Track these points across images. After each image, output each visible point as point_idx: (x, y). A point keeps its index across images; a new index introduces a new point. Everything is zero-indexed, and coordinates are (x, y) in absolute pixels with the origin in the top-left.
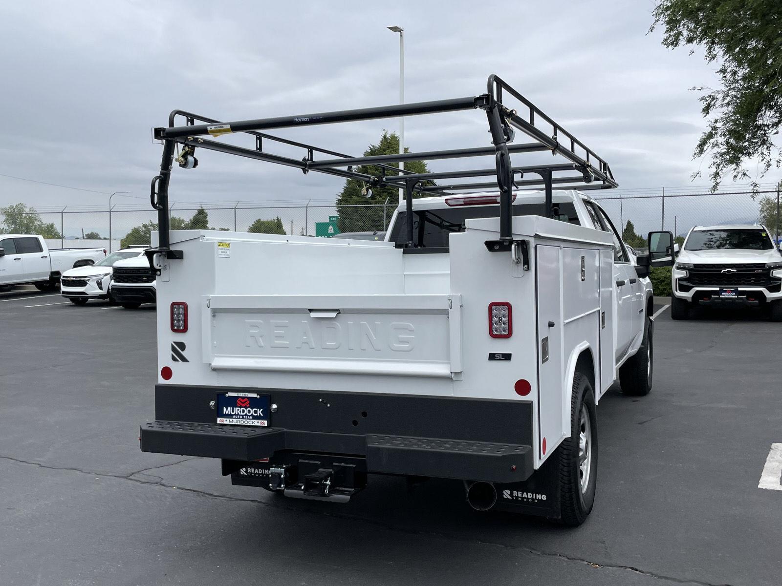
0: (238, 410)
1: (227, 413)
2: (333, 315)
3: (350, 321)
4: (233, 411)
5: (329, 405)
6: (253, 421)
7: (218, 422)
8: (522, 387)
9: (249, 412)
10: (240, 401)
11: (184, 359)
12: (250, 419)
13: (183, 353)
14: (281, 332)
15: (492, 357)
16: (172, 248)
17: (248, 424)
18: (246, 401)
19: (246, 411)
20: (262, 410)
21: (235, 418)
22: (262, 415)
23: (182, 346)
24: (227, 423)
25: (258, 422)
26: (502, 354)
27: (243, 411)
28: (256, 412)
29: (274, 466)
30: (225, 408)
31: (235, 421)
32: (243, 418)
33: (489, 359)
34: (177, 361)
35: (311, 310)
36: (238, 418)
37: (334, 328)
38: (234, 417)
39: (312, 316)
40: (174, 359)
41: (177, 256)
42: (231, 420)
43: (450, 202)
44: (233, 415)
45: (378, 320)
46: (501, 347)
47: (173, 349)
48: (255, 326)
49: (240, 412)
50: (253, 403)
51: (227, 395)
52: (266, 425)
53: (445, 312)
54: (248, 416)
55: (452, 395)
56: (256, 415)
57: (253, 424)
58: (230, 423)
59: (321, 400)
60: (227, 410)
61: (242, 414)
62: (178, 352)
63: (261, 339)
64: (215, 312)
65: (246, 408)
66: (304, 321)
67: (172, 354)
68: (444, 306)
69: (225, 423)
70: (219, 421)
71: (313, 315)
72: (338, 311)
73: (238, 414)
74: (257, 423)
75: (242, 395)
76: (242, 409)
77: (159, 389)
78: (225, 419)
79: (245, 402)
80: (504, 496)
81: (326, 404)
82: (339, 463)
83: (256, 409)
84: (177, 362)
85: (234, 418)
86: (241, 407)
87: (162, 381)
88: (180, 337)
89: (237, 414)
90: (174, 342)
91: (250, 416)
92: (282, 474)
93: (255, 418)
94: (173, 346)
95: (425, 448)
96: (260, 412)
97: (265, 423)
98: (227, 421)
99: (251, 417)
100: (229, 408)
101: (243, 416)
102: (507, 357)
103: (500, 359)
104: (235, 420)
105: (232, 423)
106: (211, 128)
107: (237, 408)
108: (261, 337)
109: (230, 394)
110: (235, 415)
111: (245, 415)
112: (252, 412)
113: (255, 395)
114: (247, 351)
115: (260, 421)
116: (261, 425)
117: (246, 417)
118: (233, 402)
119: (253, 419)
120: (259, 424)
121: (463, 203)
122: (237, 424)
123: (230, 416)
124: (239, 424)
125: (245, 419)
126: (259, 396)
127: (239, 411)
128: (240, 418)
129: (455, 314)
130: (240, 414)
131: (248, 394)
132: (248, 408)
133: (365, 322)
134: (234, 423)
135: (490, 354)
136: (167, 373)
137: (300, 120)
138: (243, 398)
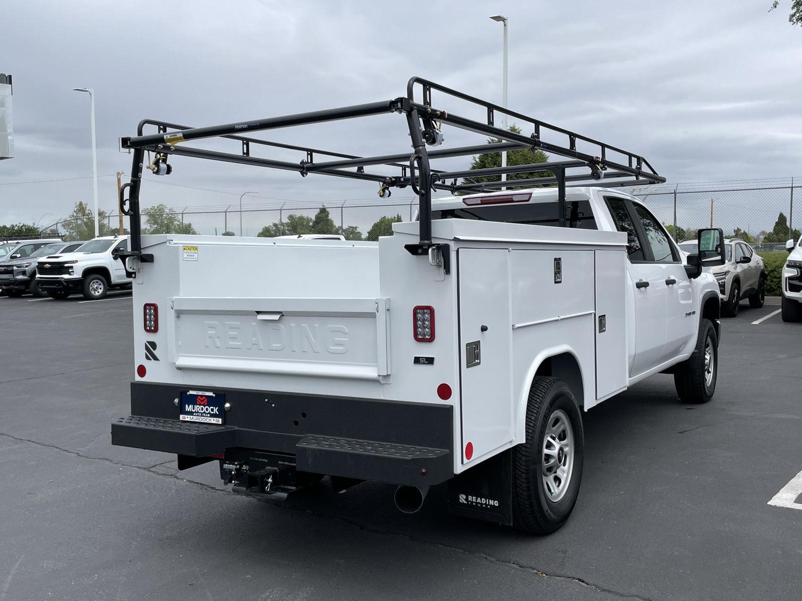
0: (198, 408)
1: (188, 410)
2: (276, 317)
3: (292, 323)
4: (194, 409)
5: (273, 405)
6: (210, 418)
7: (181, 419)
8: (444, 391)
9: (207, 409)
10: (199, 399)
11: (156, 358)
12: (207, 417)
13: (155, 352)
14: (233, 333)
15: (417, 360)
16: (144, 252)
17: (206, 422)
19: (205, 409)
20: (217, 408)
21: (196, 416)
22: (218, 413)
23: (153, 345)
24: (188, 419)
26: (426, 358)
27: (202, 409)
29: (227, 462)
30: (187, 405)
31: (194, 418)
32: (202, 416)
33: (414, 363)
34: (151, 360)
35: (258, 313)
36: (197, 416)
37: (279, 330)
38: (194, 414)
39: (259, 319)
40: (148, 358)
41: (149, 259)
42: (191, 417)
43: (468, 202)
44: (194, 412)
45: (317, 323)
46: (425, 351)
47: (147, 348)
48: (212, 327)
49: (200, 409)
50: (210, 401)
51: (188, 393)
52: (220, 423)
53: (372, 315)
54: (206, 413)
55: (382, 398)
56: (213, 413)
57: (210, 422)
58: (191, 420)
59: (266, 400)
61: (201, 411)
62: (151, 351)
63: (217, 339)
64: (179, 314)
66: (252, 324)
67: (146, 354)
68: (372, 310)
69: (187, 419)
70: (182, 417)
71: (260, 317)
72: (281, 313)
73: (198, 412)
74: (213, 421)
75: (200, 393)
76: (201, 406)
77: (135, 386)
78: (186, 416)
79: (203, 401)
80: (461, 501)
81: (271, 404)
82: (283, 462)
83: (212, 407)
86: (200, 405)
87: (138, 378)
88: (152, 337)
90: (147, 342)
91: (207, 414)
92: (233, 471)
93: (212, 416)
94: (146, 346)
95: (347, 449)
96: (216, 410)
97: (220, 421)
98: (188, 418)
99: (209, 415)
101: (202, 413)
102: (430, 361)
103: (424, 363)
104: (195, 417)
106: (167, 137)
107: (197, 406)
108: (218, 338)
109: (191, 392)
110: (195, 412)
111: (204, 413)
112: (209, 410)
113: (211, 394)
114: (205, 351)
115: (215, 419)
116: (217, 423)
118: (194, 400)
119: (210, 417)
120: (214, 422)
121: (480, 202)
122: (196, 421)
123: (191, 413)
124: (198, 421)
125: (204, 416)
126: (214, 395)
128: (199, 416)
129: (381, 316)
131: (206, 393)
132: (206, 406)
133: (305, 324)
134: (193, 420)
135: (415, 357)
136: (142, 371)
137: (240, 127)
138: (202, 396)
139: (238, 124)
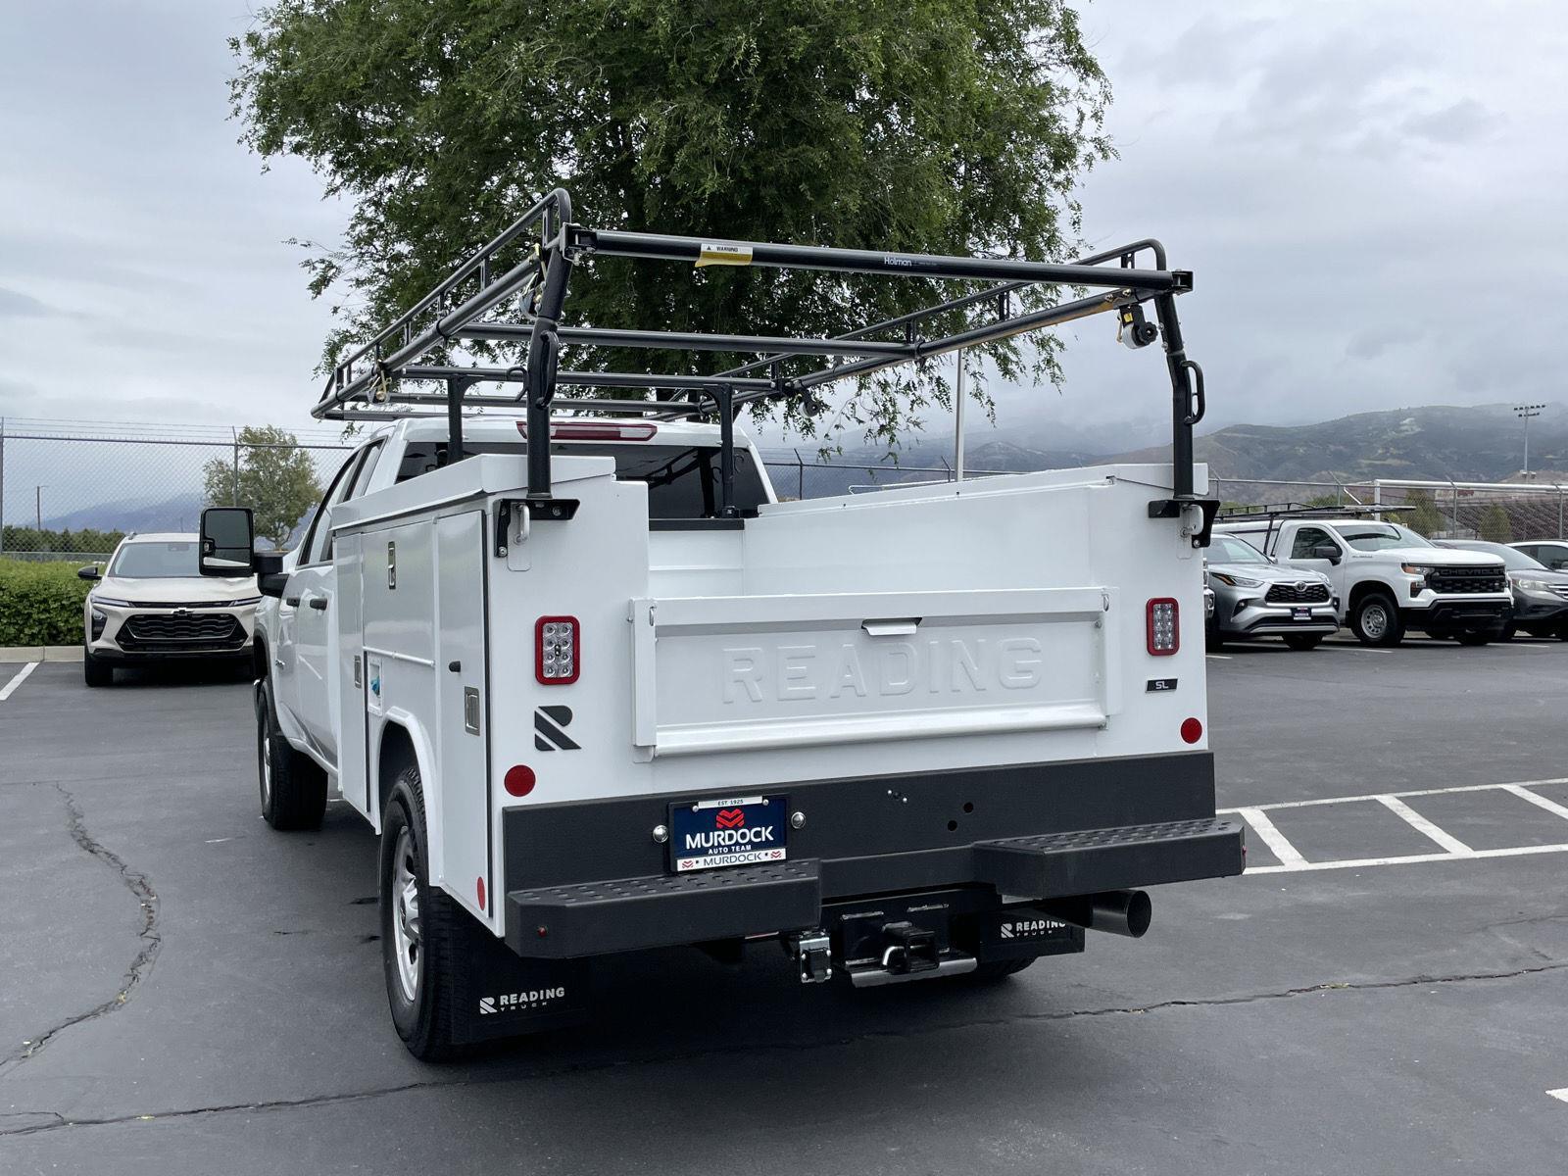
0: (719, 836)
1: (694, 846)
2: (911, 629)
3: (937, 639)
4: (707, 841)
5: (905, 799)
6: (757, 853)
7: (680, 868)
8: (1191, 730)
9: (743, 836)
10: (723, 817)
11: (567, 744)
12: (746, 851)
13: (567, 731)
14: (794, 667)
15: (1152, 686)
16: (554, 494)
17: (746, 862)
18: (738, 815)
19: (737, 836)
20: (771, 828)
21: (714, 854)
22: (771, 838)
23: (563, 714)
24: (701, 866)
25: (766, 854)
26: (1165, 681)
27: (731, 837)
28: (758, 834)
29: (807, 935)
30: (688, 837)
31: (718, 861)
32: (730, 851)
33: (1148, 690)
34: (551, 749)
35: (865, 623)
36: (719, 853)
37: (905, 654)
38: (711, 851)
39: (872, 634)
40: (541, 745)
42: (708, 859)
44: (708, 848)
45: (981, 636)
46: (1162, 669)
47: (540, 723)
48: (747, 659)
49: (724, 839)
50: (751, 817)
51: (695, 808)
52: (783, 857)
54: (741, 845)
55: (1095, 755)
56: (759, 840)
57: (758, 860)
58: (707, 866)
59: (889, 793)
60: (693, 840)
61: (728, 843)
62: (552, 728)
63: (756, 686)
65: (736, 829)
66: (847, 645)
67: (536, 737)
68: (1096, 607)
69: (696, 867)
70: (681, 865)
71: (873, 631)
72: (918, 621)
73: (719, 845)
74: (765, 856)
75: (729, 803)
76: (727, 832)
77: (509, 814)
78: (694, 860)
79: (732, 819)
81: (901, 798)
82: (919, 907)
83: (759, 829)
84: (549, 752)
85: (711, 855)
86: (724, 829)
87: (504, 799)
88: (556, 697)
89: (716, 844)
90: (541, 708)
91: (745, 845)
92: (825, 949)
93: (756, 846)
94: (538, 718)
96: (766, 833)
97: (782, 853)
98: (698, 863)
99: (749, 847)
100: (698, 835)
101: (729, 846)
102: (1171, 684)
103: (1162, 689)
104: (718, 858)
105: (711, 866)
107: (716, 833)
108: (758, 681)
109: (703, 805)
110: (713, 847)
111: (735, 845)
112: (750, 835)
113: (758, 800)
114: (727, 711)
115: (770, 852)
116: (774, 859)
117: (738, 848)
118: (708, 822)
119: (753, 849)
120: (769, 859)
122: (722, 865)
123: (702, 852)
124: (726, 864)
125: (735, 852)
126: (766, 801)
127: (720, 839)
128: (723, 853)
130: (723, 844)
131: (743, 799)
132: (741, 828)
133: (958, 640)
134: (714, 866)
135: (1149, 682)
136: (520, 780)
138: (730, 809)
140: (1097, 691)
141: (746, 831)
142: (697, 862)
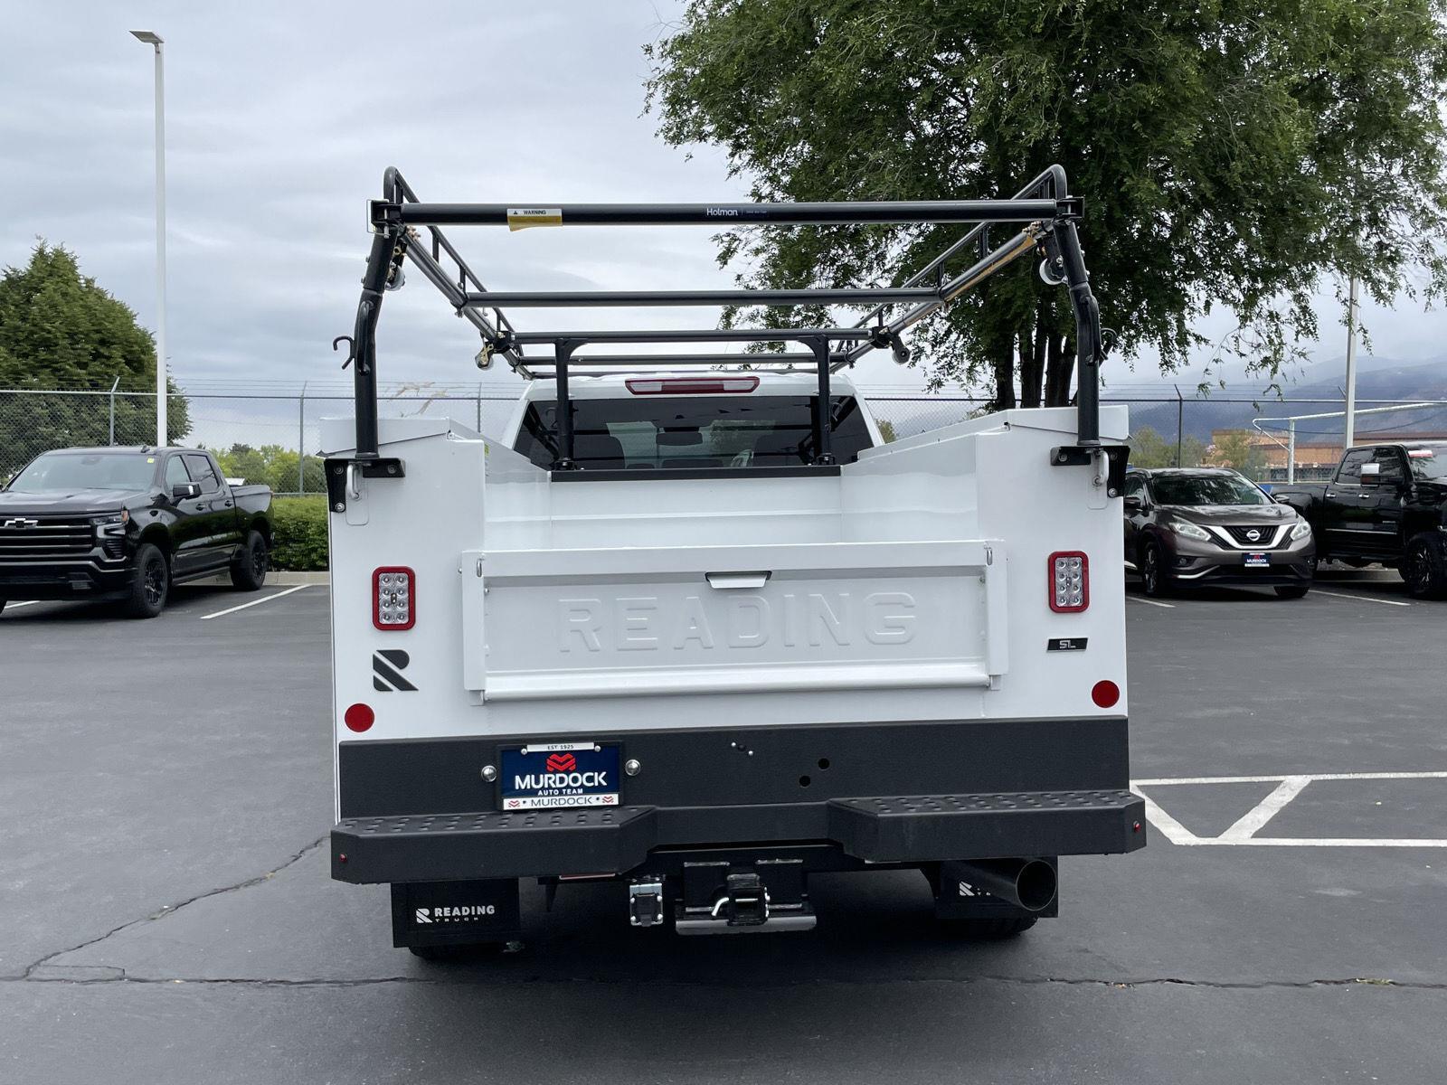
0: (549, 778)
1: (523, 787)
2: (760, 582)
3: (790, 593)
4: (537, 782)
5: (751, 753)
6: (588, 797)
7: (506, 807)
8: (1105, 693)
10: (553, 761)
11: (404, 686)
12: (577, 794)
13: (403, 673)
14: (634, 619)
15: (1054, 645)
17: (576, 805)
18: (569, 760)
19: (568, 780)
20: (604, 773)
21: (544, 796)
22: (605, 784)
23: (401, 658)
24: (528, 806)
25: (597, 799)
26: (1071, 640)
27: (562, 780)
28: (590, 779)
29: (635, 881)
31: (546, 802)
32: (561, 794)
33: (1049, 649)
34: (388, 689)
35: (709, 576)
36: (549, 795)
37: (757, 607)
38: (540, 793)
39: (714, 586)
40: (379, 686)
41: (391, 469)
42: (536, 800)
43: (636, 387)
44: (538, 790)
45: (845, 590)
46: (1068, 628)
47: (377, 665)
48: (585, 610)
49: (554, 782)
50: (583, 762)
51: (524, 751)
52: (616, 802)
53: (979, 573)
54: (572, 788)
55: (983, 716)
56: (592, 784)
57: (588, 804)
58: (534, 807)
59: (734, 744)
60: (523, 781)
61: (558, 785)
62: (390, 671)
63: (594, 634)
64: (491, 583)
65: (568, 772)
66: (692, 595)
67: (375, 678)
68: (978, 559)
69: (522, 807)
70: (507, 804)
71: (716, 583)
72: (768, 574)
73: (550, 787)
74: (595, 800)
75: (559, 747)
76: (558, 775)
77: (346, 749)
78: (521, 800)
79: (564, 762)
80: (961, 893)
81: (745, 750)
82: (771, 860)
83: (592, 774)
84: (386, 693)
85: (541, 796)
86: (555, 772)
87: (345, 734)
88: (394, 641)
89: (546, 786)
90: (381, 652)
91: (576, 788)
92: (658, 894)
93: (587, 791)
94: (376, 661)
96: (599, 778)
97: (615, 799)
98: (526, 804)
99: (580, 791)
100: (528, 777)
101: (560, 789)
102: (1080, 644)
103: (1067, 648)
104: (546, 799)
105: (538, 807)
106: (516, 213)
107: (547, 776)
108: (595, 631)
109: (532, 748)
110: (543, 789)
111: (566, 788)
112: (582, 779)
113: (589, 746)
114: (565, 660)
115: (602, 796)
116: (606, 804)
117: (569, 791)
118: (538, 764)
119: (585, 793)
120: (600, 803)
121: (660, 389)
122: (550, 806)
123: (531, 792)
124: (554, 806)
125: (566, 794)
126: (598, 748)
127: (551, 782)
128: (553, 795)
129: (995, 575)
130: (553, 786)
131: (573, 744)
132: (572, 772)
133: (817, 593)
134: (542, 806)
135: (1051, 641)
136: (360, 717)
137: (719, 213)
138: (561, 753)
139: (715, 207)
140: (981, 650)
141: (579, 775)
142: (524, 802)
